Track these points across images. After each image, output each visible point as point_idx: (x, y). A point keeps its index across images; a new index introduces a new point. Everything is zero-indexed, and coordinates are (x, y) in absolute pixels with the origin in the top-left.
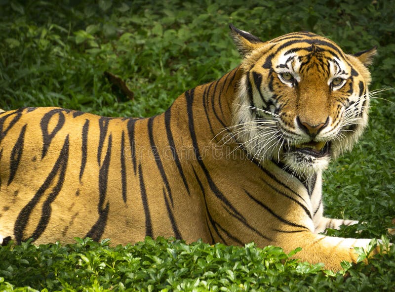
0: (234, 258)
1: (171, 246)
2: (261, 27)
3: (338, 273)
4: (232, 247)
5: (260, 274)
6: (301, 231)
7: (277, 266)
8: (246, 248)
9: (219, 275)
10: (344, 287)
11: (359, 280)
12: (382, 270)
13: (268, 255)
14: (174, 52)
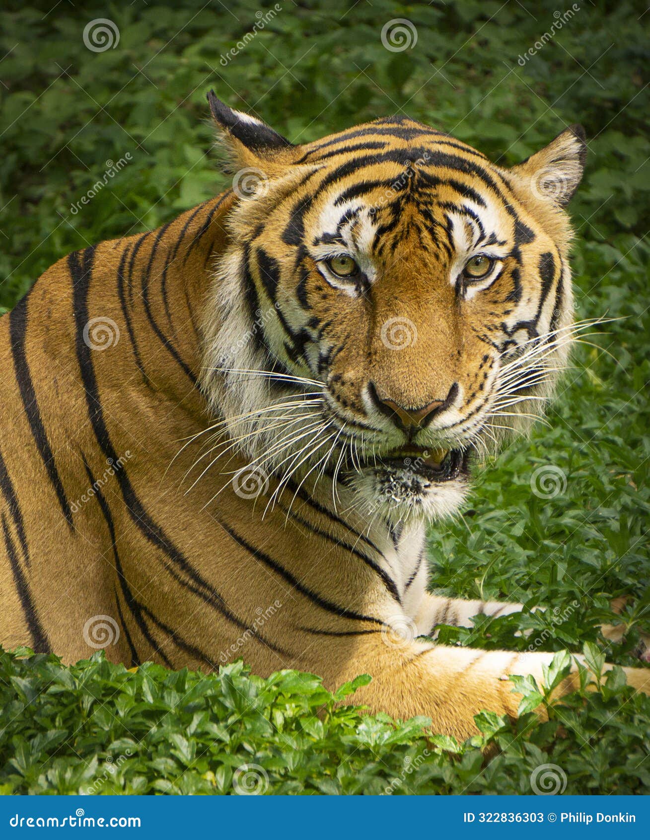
0: (191, 704)
1: (22, 670)
2: (265, 86)
3: (467, 744)
4: (185, 675)
5: (259, 745)
6: (372, 632)
7: (304, 723)
8: (222, 676)
9: (151, 749)
10: (483, 782)
11: (525, 762)
12: (584, 737)
13: (280, 694)
14: (32, 152)
